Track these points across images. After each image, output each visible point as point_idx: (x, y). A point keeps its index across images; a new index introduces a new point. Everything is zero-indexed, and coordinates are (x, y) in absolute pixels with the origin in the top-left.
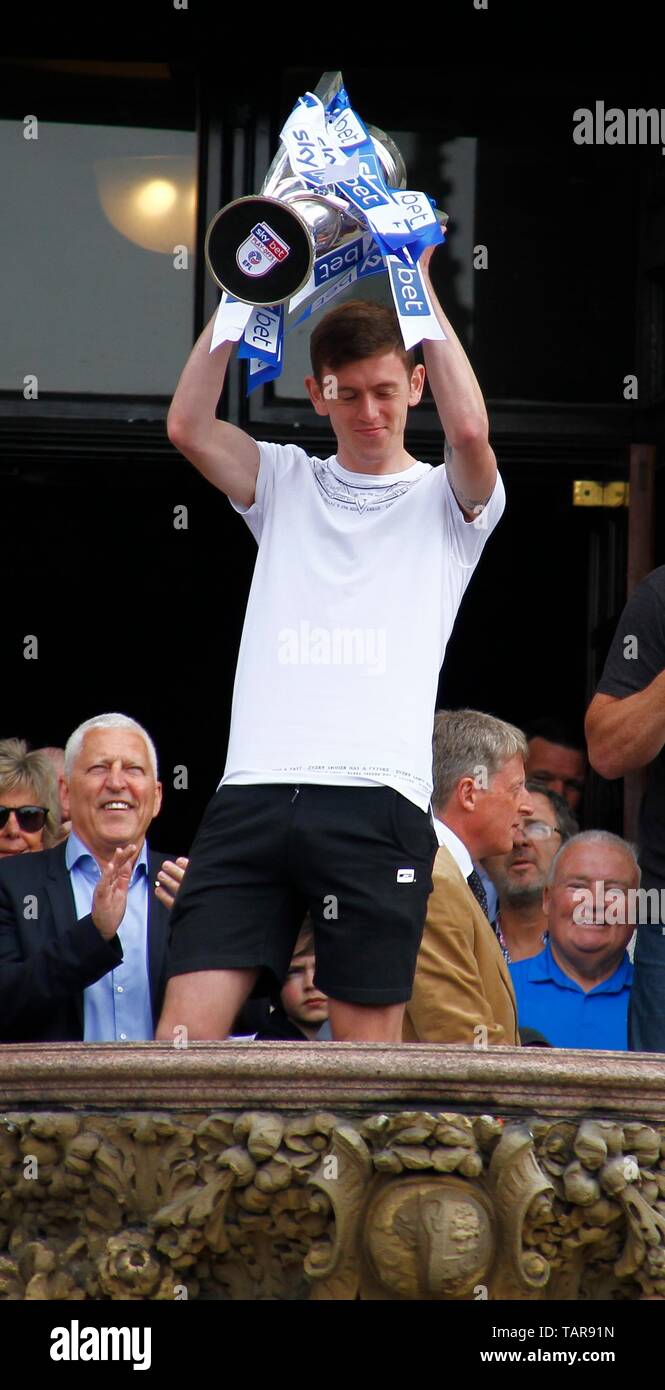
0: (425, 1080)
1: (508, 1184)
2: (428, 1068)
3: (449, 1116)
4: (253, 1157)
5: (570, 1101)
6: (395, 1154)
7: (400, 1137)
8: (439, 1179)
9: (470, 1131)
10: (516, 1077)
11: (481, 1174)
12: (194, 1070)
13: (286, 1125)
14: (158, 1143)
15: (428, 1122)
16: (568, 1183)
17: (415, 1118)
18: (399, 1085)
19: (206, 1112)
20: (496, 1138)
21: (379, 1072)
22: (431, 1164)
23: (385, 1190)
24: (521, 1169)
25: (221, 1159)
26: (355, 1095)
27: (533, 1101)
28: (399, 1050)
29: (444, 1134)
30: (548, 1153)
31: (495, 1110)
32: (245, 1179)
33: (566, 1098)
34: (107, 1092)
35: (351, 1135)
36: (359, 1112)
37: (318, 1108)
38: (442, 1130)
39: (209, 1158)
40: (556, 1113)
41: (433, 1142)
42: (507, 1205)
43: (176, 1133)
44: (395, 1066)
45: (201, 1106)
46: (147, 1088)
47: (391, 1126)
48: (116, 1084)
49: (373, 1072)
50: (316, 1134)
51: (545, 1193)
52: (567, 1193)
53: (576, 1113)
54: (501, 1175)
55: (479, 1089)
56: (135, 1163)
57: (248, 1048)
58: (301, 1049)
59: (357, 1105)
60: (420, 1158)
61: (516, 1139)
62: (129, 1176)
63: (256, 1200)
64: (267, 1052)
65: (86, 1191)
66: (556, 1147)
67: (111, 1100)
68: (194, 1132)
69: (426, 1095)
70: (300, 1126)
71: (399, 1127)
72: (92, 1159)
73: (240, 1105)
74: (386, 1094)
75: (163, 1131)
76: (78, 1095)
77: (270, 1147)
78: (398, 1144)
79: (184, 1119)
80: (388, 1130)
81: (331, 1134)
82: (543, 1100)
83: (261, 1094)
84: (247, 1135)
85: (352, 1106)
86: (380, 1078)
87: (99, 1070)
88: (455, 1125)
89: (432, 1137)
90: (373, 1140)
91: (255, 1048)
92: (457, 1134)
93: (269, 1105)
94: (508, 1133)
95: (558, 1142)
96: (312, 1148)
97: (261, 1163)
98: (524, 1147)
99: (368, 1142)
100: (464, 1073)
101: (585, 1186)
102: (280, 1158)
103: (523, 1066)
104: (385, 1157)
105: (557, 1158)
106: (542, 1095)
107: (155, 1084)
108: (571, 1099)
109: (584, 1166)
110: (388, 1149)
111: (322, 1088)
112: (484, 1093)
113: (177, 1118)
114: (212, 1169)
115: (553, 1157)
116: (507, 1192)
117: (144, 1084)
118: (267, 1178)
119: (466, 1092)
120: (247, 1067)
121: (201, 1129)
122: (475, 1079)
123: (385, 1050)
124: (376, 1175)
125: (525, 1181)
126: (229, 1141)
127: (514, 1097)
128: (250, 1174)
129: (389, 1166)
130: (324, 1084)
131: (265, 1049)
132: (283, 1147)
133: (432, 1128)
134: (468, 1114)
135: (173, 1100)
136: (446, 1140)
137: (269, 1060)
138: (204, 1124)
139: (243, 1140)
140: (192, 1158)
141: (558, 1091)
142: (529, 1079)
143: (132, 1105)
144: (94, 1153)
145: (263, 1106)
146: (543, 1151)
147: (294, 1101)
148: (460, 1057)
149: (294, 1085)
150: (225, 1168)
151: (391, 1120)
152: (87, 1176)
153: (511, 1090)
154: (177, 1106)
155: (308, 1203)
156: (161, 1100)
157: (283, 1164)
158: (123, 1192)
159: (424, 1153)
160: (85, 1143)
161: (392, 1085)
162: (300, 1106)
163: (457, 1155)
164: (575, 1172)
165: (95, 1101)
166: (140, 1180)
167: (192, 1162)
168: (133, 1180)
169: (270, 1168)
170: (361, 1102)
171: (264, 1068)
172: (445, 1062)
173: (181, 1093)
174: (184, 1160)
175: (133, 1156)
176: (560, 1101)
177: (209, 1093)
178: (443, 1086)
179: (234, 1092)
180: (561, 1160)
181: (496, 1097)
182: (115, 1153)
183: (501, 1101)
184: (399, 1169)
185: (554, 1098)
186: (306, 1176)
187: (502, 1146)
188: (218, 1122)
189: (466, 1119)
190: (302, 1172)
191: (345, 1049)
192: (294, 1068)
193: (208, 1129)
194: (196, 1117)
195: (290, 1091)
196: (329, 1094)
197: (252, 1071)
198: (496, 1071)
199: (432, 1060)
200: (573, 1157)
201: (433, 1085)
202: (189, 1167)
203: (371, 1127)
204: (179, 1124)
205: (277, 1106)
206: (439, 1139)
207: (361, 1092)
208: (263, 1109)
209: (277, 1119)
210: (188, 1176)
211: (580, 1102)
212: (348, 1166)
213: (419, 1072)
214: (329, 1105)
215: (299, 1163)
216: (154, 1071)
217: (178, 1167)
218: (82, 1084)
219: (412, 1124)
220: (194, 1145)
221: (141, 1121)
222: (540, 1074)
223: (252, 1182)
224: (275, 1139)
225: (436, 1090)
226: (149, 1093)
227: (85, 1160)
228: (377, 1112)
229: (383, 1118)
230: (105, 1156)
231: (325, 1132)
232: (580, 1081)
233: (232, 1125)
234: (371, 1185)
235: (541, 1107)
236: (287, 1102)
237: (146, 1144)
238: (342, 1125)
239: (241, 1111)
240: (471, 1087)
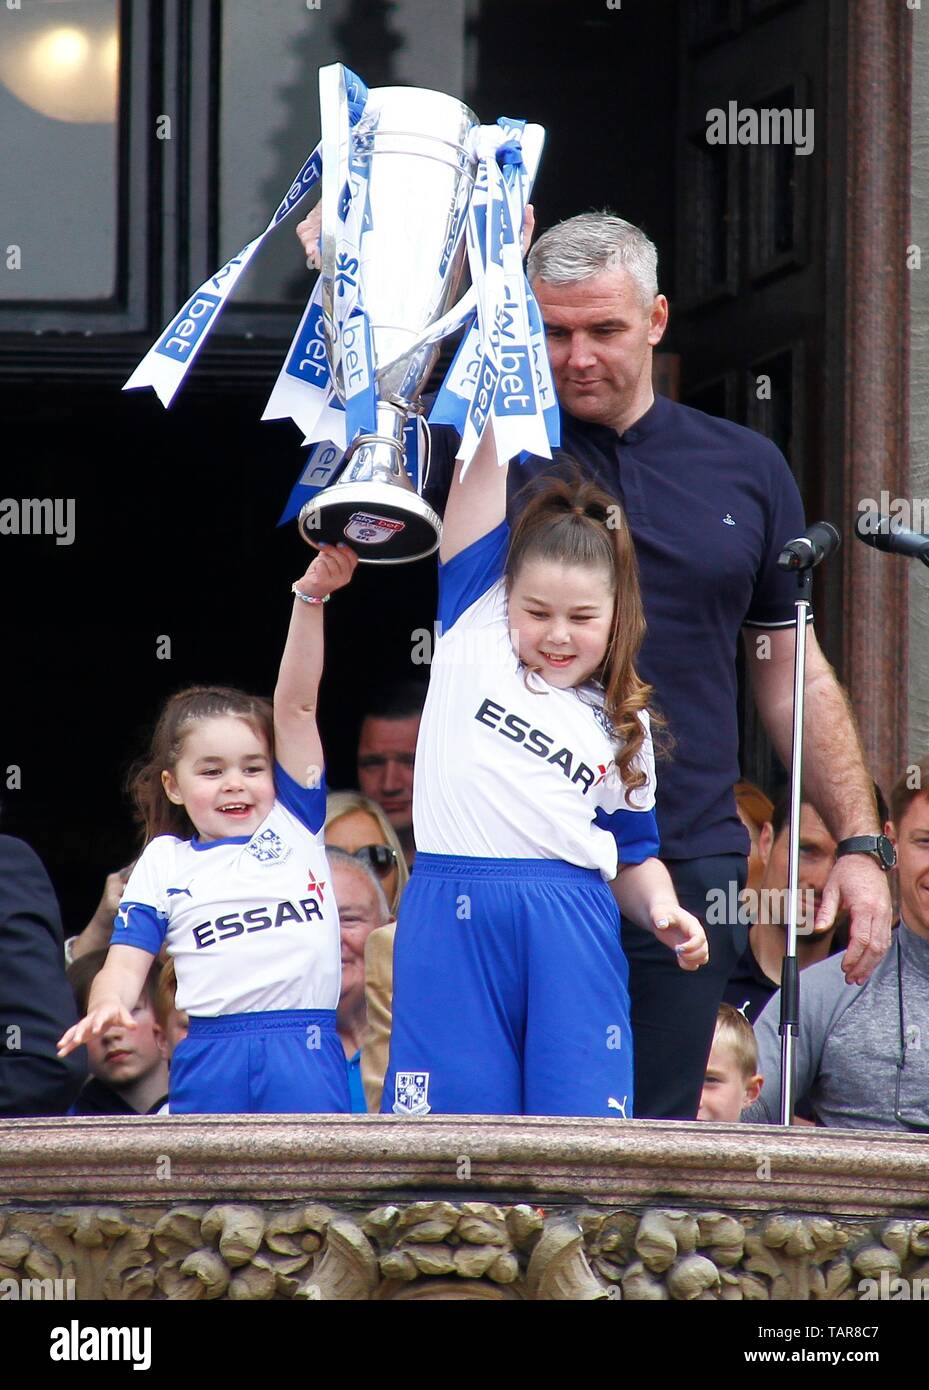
0: (445, 1160)
1: (552, 1292)
2: (448, 1145)
3: (476, 1207)
4: (226, 1262)
5: (628, 1185)
6: (407, 1255)
7: (413, 1234)
8: (463, 1287)
9: (502, 1225)
10: (559, 1155)
11: (517, 1279)
13: (268, 1220)
14: (104, 1247)
15: (448, 1214)
16: (629, 1289)
17: (431, 1210)
18: (411, 1169)
19: (166, 1206)
20: (536, 1234)
21: (385, 1151)
22: (453, 1267)
24: (568, 1273)
25: (185, 1266)
26: (356, 1180)
27: (581, 1185)
28: (410, 1123)
29: (468, 1229)
30: (602, 1251)
31: (533, 1197)
32: (217, 1290)
33: (625, 1182)
34: (40, 1181)
35: (351, 1232)
36: (359, 1203)
37: (308, 1199)
38: (466, 1224)
39: (170, 1264)
40: (611, 1201)
41: (455, 1240)
43: (127, 1233)
44: (406, 1143)
45: (158, 1197)
46: (90, 1176)
47: (402, 1220)
48: (50, 1171)
49: (377, 1152)
50: (307, 1231)
53: (637, 1201)
54: (542, 1279)
55: (513, 1171)
56: (76, 1272)
57: (218, 1124)
58: (286, 1124)
59: (358, 1194)
60: (438, 1261)
61: (561, 1233)
64: (242, 1128)
66: (612, 1244)
67: (45, 1192)
68: (150, 1231)
69: (445, 1179)
70: (286, 1222)
71: (412, 1221)
72: (21, 1267)
73: (209, 1196)
74: (395, 1180)
75: (110, 1230)
77: (247, 1249)
78: (411, 1243)
79: (138, 1215)
80: (398, 1225)
81: (325, 1232)
82: (594, 1184)
83: (235, 1182)
84: (219, 1234)
85: (351, 1196)
86: (386, 1159)
87: (27, 1155)
88: (483, 1217)
89: (453, 1233)
90: (379, 1238)
91: (227, 1124)
92: (486, 1229)
93: (245, 1196)
94: (551, 1226)
95: (614, 1238)
96: (301, 1248)
97: (236, 1269)
98: (571, 1245)
99: (372, 1240)
100: (493, 1152)
102: (260, 1262)
103: (568, 1141)
104: (394, 1259)
105: (613, 1258)
106: (593, 1177)
107: (100, 1171)
108: (630, 1182)
109: (646, 1268)
110: (398, 1248)
111: (313, 1173)
112: (520, 1176)
113: (129, 1214)
114: (175, 1278)
115: (608, 1257)
117: (86, 1171)
118: (244, 1288)
119: (497, 1175)
120: (217, 1147)
121: (160, 1228)
122: (508, 1159)
123: (393, 1124)
124: (385, 1283)
125: (573, 1287)
126: (196, 1243)
127: (558, 1180)
128: (223, 1283)
129: (399, 1271)
130: (315, 1168)
131: (241, 1124)
132: (264, 1249)
133: (454, 1222)
134: (499, 1203)
135: (125, 1192)
136: (472, 1236)
137: (245, 1139)
138: (164, 1220)
139: (213, 1241)
140: (149, 1265)
141: (613, 1173)
142: (575, 1157)
143: (72, 1198)
144: (24, 1259)
145: (238, 1197)
146: (595, 1249)
147: (277, 1190)
148: (488, 1132)
149: (277, 1171)
150: (191, 1276)
151: (402, 1212)
153: (554, 1172)
154: (129, 1198)
156: (109, 1191)
157: (266, 1270)
159: (445, 1253)
160: (13, 1247)
161: (403, 1168)
162: (286, 1196)
163: (485, 1256)
164: (638, 1275)
165: (24, 1193)
167: (149, 1269)
169: (248, 1275)
170: (363, 1190)
171: (240, 1148)
172: (469, 1138)
173: (134, 1182)
174: (140, 1268)
175: (73, 1262)
176: (616, 1185)
179: (201, 1180)
180: (619, 1261)
181: (534, 1180)
182: (50, 1259)
183: (541, 1186)
184: (413, 1275)
185: (608, 1181)
186: (295, 1285)
187: (543, 1243)
188: (181, 1218)
189: (497, 1210)
190: (289, 1280)
191: (342, 1124)
192: (277, 1148)
193: (168, 1226)
194: (154, 1212)
195: (272, 1178)
196: (322, 1180)
197: (223, 1153)
198: (534, 1148)
199: (453, 1135)
200: (634, 1256)
202: (145, 1275)
203: (377, 1221)
204: (132, 1221)
205: (256, 1196)
206: (463, 1235)
207: (363, 1177)
208: (237, 1201)
209: (256, 1213)
210: (143, 1288)
211: (641, 1186)
212: (348, 1272)
213: (436, 1151)
214: (321, 1194)
215: (285, 1268)
216: (98, 1153)
217: (132, 1276)
218: (8, 1173)
219: (430, 1216)
220: (151, 1248)
221: (84, 1218)
222: (590, 1151)
223: (225, 1294)
224: (254, 1239)
226: (93, 1183)
227: (13, 1269)
228: (384, 1203)
229: (391, 1210)
230: (37, 1263)
231: (318, 1228)
232: (641, 1160)
233: (199, 1222)
234: (376, 1295)
235: (593, 1193)
236: (268, 1192)
237: (90, 1248)
238: (338, 1219)
239: (210, 1203)
240: (504, 1169)
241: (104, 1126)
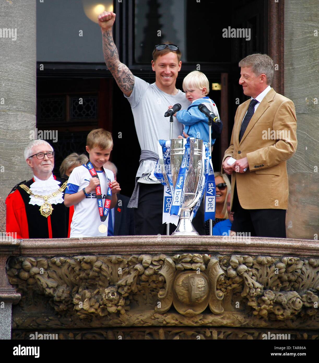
0: (189, 245)
1: (212, 272)
2: (190, 242)
3: (196, 255)
4: (143, 266)
5: (228, 250)
6: (182, 265)
7: (183, 260)
8: (194, 272)
9: (202, 259)
10: (214, 244)
11: (205, 270)
12: (127, 243)
13: (152, 258)
14: (118, 263)
15: (190, 256)
16: (228, 272)
17: (187, 255)
18: (182, 247)
19: (131, 255)
20: (209, 260)
21: (177, 243)
22: (191, 267)
23: (179, 275)
24: (216, 268)
25: (135, 267)
26: (171, 249)
27: (218, 250)
29: (195, 259)
30: (223, 264)
31: (208, 253)
32: (142, 272)
34: (104, 250)
35: (170, 260)
36: (172, 254)
37: (161, 253)
38: (194, 258)
39: (132, 267)
40: (225, 253)
41: (192, 262)
42: (212, 278)
43: (123, 260)
44: (181, 241)
45: (129, 253)
46: (115, 249)
47: (181, 258)
48: (106, 248)
49: (175, 243)
50: (161, 260)
51: (222, 275)
52: (228, 275)
53: (230, 253)
54: (210, 270)
55: (204, 247)
56: (112, 269)
57: (142, 237)
58: (156, 237)
59: (171, 252)
60: (188, 266)
61: (214, 260)
62: (110, 272)
63: (145, 278)
65: (99, 277)
66: (225, 262)
67: (105, 252)
68: (127, 260)
69: (189, 249)
70: (156, 258)
71: (183, 258)
72: (100, 268)
73: (140, 253)
74: (179, 249)
75: (119, 260)
76: (96, 251)
77: (148, 264)
78: (183, 262)
79: (125, 257)
80: (180, 259)
81: (164, 260)
82: (221, 250)
83: (145, 250)
84: (142, 261)
85: (170, 253)
86: (177, 245)
87: (101, 244)
88: (198, 257)
89: (191, 260)
90: (176, 261)
91: (144, 238)
92: (198, 259)
93: (148, 253)
94: (212, 259)
95: (225, 261)
96: (159, 264)
97: (146, 268)
98: (216, 263)
99: (174, 262)
100: (200, 243)
101: (233, 272)
102: (151, 267)
103: (216, 241)
104: (179, 266)
105: (225, 265)
106: (221, 248)
107: (117, 247)
108: (229, 249)
109: (232, 267)
110: (180, 264)
111: (162, 248)
112: (205, 248)
113: (123, 256)
114: (133, 270)
115: (224, 265)
116: (212, 275)
117: (114, 248)
118: (147, 272)
119: (200, 248)
120: (141, 242)
121: (129, 259)
122: (203, 245)
124: (177, 271)
125: (217, 271)
126: (137, 262)
127: (213, 249)
128: (143, 271)
129: (180, 268)
130: (162, 247)
131: (146, 237)
132: (152, 264)
133: (192, 258)
134: (201, 254)
135: (122, 252)
136: (195, 261)
137: (147, 241)
138: (130, 258)
139: (141, 262)
140: (127, 267)
141: (225, 247)
142: (217, 244)
143: (111, 253)
144: (101, 266)
145: (146, 253)
146: (221, 263)
147: (154, 251)
148: (199, 239)
149: (154, 247)
150: (136, 270)
151: (181, 256)
152: (99, 273)
153: (213, 247)
154: (123, 253)
155: (159, 279)
156: (119, 252)
157: (152, 268)
158: (109, 277)
159: (190, 265)
160: (98, 264)
161: (181, 247)
162: (156, 253)
163: (198, 265)
164: (230, 269)
165: (101, 252)
166: (113, 273)
167: (127, 268)
168: (111, 273)
169: (148, 269)
170: (172, 251)
171: (146, 243)
172: (195, 240)
173: (124, 250)
174: (125, 268)
175: (111, 267)
176: (226, 250)
177: (132, 250)
178: (194, 247)
179: (138, 249)
180: (226, 266)
181: (208, 249)
182: (106, 266)
183: (210, 250)
184: (183, 269)
185: (224, 249)
186: (158, 271)
187: (210, 262)
188: (134, 257)
189: (201, 255)
190: (157, 270)
191: (168, 237)
192: (154, 243)
193: (131, 259)
194: (128, 256)
195: (153, 249)
196: (164, 249)
197: (143, 244)
198: (208, 242)
200: (230, 265)
201: (191, 246)
202: (127, 269)
203: (175, 258)
204: (124, 258)
205: (150, 253)
206: (194, 261)
207: (172, 249)
208: (146, 254)
209: (150, 256)
210: (126, 272)
211: (231, 250)
212: (169, 269)
213: (188, 243)
214: (164, 252)
215: (156, 268)
216: (116, 244)
217: (124, 270)
218: (97, 248)
219: (187, 257)
220: (128, 264)
221: (114, 257)
222: (220, 243)
223: (143, 273)
224: (149, 262)
225: (192, 248)
226: (115, 250)
227: (98, 268)
228: (177, 254)
229: (178, 255)
230: (104, 267)
231: (163, 259)
232: (231, 245)
233: (138, 258)
234: (175, 273)
235: (221, 252)
236: (152, 252)
237: (115, 264)
238: (167, 257)
239: (140, 254)
240: (202, 247)
241: (118, 238)
